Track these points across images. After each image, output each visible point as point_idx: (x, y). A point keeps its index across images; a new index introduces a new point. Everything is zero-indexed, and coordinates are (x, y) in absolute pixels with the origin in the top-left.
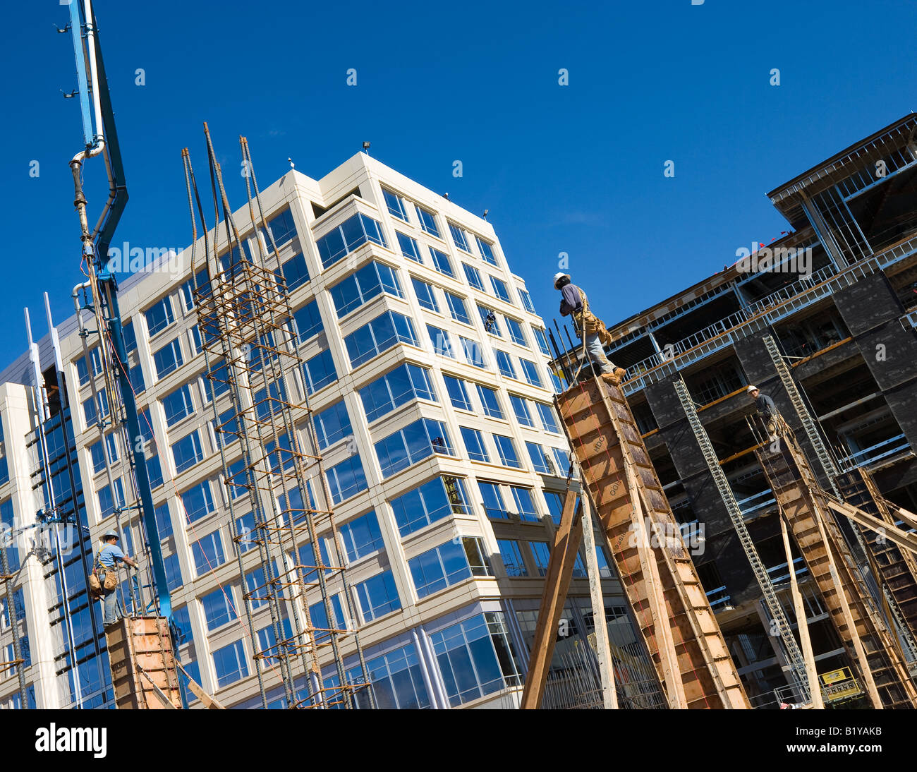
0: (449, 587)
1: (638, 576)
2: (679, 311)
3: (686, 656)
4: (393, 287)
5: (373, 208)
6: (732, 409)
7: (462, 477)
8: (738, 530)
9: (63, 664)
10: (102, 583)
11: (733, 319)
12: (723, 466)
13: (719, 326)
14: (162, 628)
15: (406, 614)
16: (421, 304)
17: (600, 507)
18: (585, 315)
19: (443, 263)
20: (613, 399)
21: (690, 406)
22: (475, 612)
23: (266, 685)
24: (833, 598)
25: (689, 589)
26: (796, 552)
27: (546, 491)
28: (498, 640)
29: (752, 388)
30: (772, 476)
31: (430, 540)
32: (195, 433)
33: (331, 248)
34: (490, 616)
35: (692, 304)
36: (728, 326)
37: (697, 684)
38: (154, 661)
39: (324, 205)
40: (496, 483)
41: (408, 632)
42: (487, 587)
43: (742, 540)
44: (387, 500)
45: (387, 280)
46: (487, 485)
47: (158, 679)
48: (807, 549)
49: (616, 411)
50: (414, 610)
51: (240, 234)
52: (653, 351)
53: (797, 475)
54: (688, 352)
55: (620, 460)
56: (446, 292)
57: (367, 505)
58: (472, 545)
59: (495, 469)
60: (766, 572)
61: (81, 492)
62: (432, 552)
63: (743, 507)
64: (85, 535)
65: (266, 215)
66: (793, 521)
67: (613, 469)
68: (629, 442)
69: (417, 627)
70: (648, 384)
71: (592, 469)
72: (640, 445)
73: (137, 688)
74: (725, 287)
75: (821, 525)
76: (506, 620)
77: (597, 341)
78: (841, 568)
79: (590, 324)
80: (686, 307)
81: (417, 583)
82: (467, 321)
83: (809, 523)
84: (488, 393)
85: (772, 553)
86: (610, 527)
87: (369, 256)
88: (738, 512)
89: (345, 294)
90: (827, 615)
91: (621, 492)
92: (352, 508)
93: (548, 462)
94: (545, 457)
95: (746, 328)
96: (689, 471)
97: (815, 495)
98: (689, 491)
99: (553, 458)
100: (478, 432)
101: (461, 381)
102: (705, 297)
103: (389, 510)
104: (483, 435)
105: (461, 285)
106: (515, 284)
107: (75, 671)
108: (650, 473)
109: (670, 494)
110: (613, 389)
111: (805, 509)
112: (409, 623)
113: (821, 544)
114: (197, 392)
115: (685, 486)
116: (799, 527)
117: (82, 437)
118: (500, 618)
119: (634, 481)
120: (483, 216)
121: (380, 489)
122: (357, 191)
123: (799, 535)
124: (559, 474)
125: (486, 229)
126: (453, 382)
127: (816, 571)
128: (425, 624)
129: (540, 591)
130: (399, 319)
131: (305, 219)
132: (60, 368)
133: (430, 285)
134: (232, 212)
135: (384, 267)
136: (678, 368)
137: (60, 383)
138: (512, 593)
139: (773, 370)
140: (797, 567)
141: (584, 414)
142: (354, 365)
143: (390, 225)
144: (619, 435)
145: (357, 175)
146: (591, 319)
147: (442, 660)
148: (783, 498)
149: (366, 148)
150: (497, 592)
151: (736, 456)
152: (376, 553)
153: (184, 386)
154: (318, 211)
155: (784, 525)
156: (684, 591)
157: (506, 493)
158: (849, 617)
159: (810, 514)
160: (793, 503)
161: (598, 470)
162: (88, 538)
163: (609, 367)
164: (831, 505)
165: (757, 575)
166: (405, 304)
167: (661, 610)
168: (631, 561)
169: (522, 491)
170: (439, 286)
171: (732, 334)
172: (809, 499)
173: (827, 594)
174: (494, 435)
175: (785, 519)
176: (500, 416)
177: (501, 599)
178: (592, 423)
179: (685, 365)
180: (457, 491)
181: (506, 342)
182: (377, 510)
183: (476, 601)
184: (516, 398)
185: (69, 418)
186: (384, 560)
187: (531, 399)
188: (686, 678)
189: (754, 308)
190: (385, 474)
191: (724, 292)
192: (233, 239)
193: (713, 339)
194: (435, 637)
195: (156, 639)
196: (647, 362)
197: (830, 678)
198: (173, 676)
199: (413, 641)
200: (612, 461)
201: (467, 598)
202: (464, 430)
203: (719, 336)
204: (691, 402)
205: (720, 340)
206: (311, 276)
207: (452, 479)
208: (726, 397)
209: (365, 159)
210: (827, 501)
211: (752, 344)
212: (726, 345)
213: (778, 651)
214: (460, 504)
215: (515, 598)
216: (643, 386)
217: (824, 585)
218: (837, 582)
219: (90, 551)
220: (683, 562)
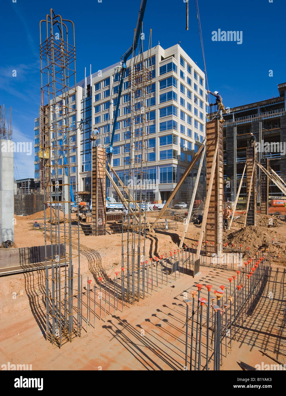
0: (167, 159)
1: (211, 167)
2: (243, 110)
3: (214, 186)
4: (175, 85)
5: (176, 62)
6: (245, 137)
7: (177, 136)
8: (234, 164)
9: (82, 153)
10: (93, 138)
11: (255, 116)
12: (237, 150)
13: (250, 116)
14: (104, 151)
15: (156, 162)
16: (181, 91)
17: (208, 150)
18: (221, 104)
19: (189, 81)
20: (220, 126)
21: (235, 134)
22: (171, 166)
23: (125, 168)
24: (249, 183)
25: (220, 173)
26: (245, 172)
27: (195, 144)
28: (174, 173)
29: (252, 133)
30: (248, 155)
31: (166, 148)
32: (100, 116)
33: (163, 70)
34: (174, 168)
35: (246, 109)
36: (253, 117)
37: (214, 192)
38: (102, 157)
39: (164, 57)
40: (185, 140)
41: (155, 166)
42: (175, 161)
43: (234, 167)
44: (159, 137)
45: (174, 83)
46: (182, 140)
47: (102, 161)
48: (248, 172)
49: (219, 129)
50: (158, 162)
51: (144, 59)
52: (232, 118)
53: (254, 156)
54: (240, 121)
55: (216, 141)
56: (188, 90)
57: (154, 137)
58: (175, 152)
59: (185, 136)
60: (236, 175)
61: (91, 117)
62: (166, 151)
63: (237, 160)
64: (90, 127)
65: (152, 55)
66: (248, 165)
67: (214, 143)
68: (220, 138)
69: (158, 166)
70: (228, 126)
71: (209, 141)
72: (222, 139)
73: (97, 161)
74: (256, 107)
75: (254, 168)
76: (177, 170)
77: (221, 111)
78: (254, 178)
79: (221, 106)
80: (244, 110)
81: (160, 157)
82: (190, 99)
83: (251, 167)
84: (190, 118)
85: (240, 171)
86: (208, 155)
87: (172, 75)
88: (236, 160)
89: (163, 83)
90: (246, 187)
91: (214, 148)
92: (151, 136)
93: (198, 138)
94: (198, 137)
95: (257, 119)
96: (229, 149)
97: (255, 161)
98: (227, 153)
99: (199, 137)
100: (184, 127)
101: (184, 113)
102: (250, 108)
103: (159, 139)
104: (185, 127)
105: (192, 89)
106: (205, 92)
107: (84, 155)
108: (222, 146)
109: (224, 152)
110: (221, 124)
111: (252, 164)
112: (156, 164)
113: (252, 172)
114: (102, 107)
115: (227, 152)
116: (249, 167)
117: (93, 104)
118: (176, 169)
119: (217, 147)
120: (203, 71)
121: (158, 134)
122: (174, 56)
123: (248, 169)
124: (199, 142)
125: (203, 75)
126: (182, 113)
127: (248, 177)
128: (160, 166)
129: (187, 166)
130: (174, 94)
131: (159, 60)
132: (91, 85)
133: (184, 87)
134: (144, 52)
135: (175, 79)
136: (236, 124)
137: (90, 89)
138: (180, 164)
139: (258, 131)
140: (244, 175)
141: (212, 128)
142: (160, 103)
143: (179, 67)
144: (218, 135)
145: (175, 51)
146: (222, 105)
147: (161, 174)
148: (248, 160)
149: (179, 43)
150: (177, 163)
151: (241, 148)
152: (153, 148)
153: (99, 105)
154: (162, 59)
155: (246, 166)
156: (219, 173)
157: (186, 142)
158: (250, 188)
159: (253, 165)
160: (250, 162)
161: (210, 142)
162: (91, 128)
163: (222, 118)
164: (258, 164)
165: (234, 175)
166: (176, 90)
167: (213, 175)
168: (210, 164)
169: (190, 143)
170: (186, 88)
171: (253, 119)
172: (254, 162)
173: (248, 182)
174: (188, 128)
175: (246, 165)
176: (191, 124)
177: (178, 165)
178: (213, 131)
179: (238, 124)
180: (175, 139)
181: (198, 107)
182: (156, 138)
183: (172, 164)
184: (196, 121)
185: (91, 99)
186: (154, 150)
187: (199, 122)
188: (212, 190)
189: (261, 114)
190: (160, 131)
191: (255, 108)
192: (142, 60)
193: (248, 119)
194: (161, 169)
195: (103, 153)
196: (230, 121)
197: (240, 199)
198: (105, 161)
199: (156, 168)
200: (214, 141)
201: (170, 163)
202: (181, 125)
203: (249, 119)
204: (236, 133)
205: (249, 120)
206: (156, 77)
207: (175, 136)
208: (245, 134)
209: (178, 46)
210: (257, 163)
211: (256, 123)
212: (250, 122)
213: (232, 191)
214: (175, 142)
215: (181, 166)
216: (227, 126)
217: (248, 180)
218: (251, 181)
219: (91, 131)
220: (221, 167)
